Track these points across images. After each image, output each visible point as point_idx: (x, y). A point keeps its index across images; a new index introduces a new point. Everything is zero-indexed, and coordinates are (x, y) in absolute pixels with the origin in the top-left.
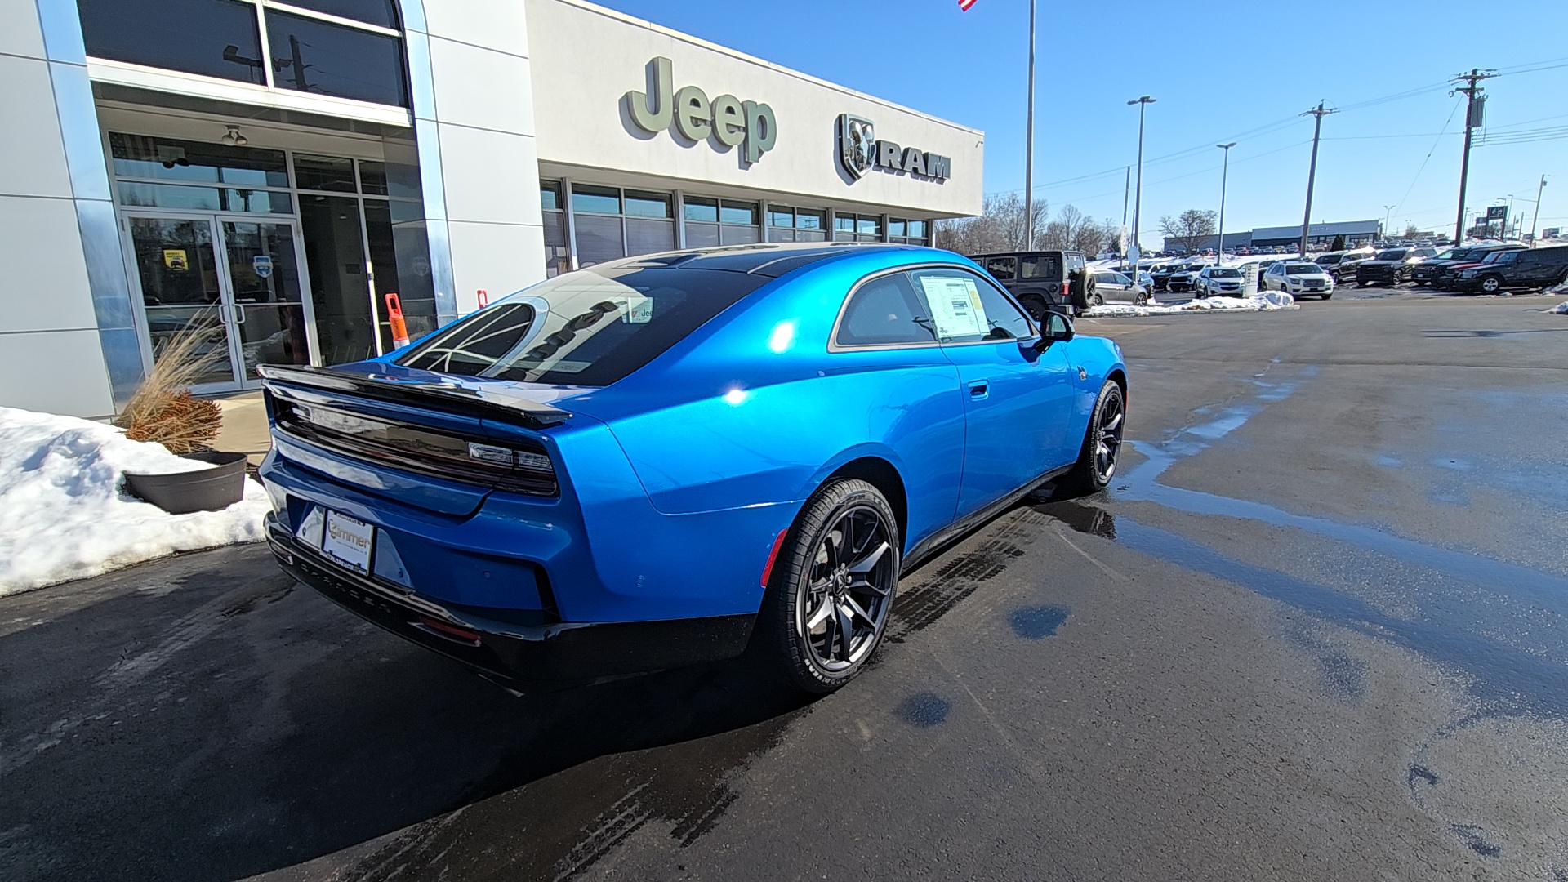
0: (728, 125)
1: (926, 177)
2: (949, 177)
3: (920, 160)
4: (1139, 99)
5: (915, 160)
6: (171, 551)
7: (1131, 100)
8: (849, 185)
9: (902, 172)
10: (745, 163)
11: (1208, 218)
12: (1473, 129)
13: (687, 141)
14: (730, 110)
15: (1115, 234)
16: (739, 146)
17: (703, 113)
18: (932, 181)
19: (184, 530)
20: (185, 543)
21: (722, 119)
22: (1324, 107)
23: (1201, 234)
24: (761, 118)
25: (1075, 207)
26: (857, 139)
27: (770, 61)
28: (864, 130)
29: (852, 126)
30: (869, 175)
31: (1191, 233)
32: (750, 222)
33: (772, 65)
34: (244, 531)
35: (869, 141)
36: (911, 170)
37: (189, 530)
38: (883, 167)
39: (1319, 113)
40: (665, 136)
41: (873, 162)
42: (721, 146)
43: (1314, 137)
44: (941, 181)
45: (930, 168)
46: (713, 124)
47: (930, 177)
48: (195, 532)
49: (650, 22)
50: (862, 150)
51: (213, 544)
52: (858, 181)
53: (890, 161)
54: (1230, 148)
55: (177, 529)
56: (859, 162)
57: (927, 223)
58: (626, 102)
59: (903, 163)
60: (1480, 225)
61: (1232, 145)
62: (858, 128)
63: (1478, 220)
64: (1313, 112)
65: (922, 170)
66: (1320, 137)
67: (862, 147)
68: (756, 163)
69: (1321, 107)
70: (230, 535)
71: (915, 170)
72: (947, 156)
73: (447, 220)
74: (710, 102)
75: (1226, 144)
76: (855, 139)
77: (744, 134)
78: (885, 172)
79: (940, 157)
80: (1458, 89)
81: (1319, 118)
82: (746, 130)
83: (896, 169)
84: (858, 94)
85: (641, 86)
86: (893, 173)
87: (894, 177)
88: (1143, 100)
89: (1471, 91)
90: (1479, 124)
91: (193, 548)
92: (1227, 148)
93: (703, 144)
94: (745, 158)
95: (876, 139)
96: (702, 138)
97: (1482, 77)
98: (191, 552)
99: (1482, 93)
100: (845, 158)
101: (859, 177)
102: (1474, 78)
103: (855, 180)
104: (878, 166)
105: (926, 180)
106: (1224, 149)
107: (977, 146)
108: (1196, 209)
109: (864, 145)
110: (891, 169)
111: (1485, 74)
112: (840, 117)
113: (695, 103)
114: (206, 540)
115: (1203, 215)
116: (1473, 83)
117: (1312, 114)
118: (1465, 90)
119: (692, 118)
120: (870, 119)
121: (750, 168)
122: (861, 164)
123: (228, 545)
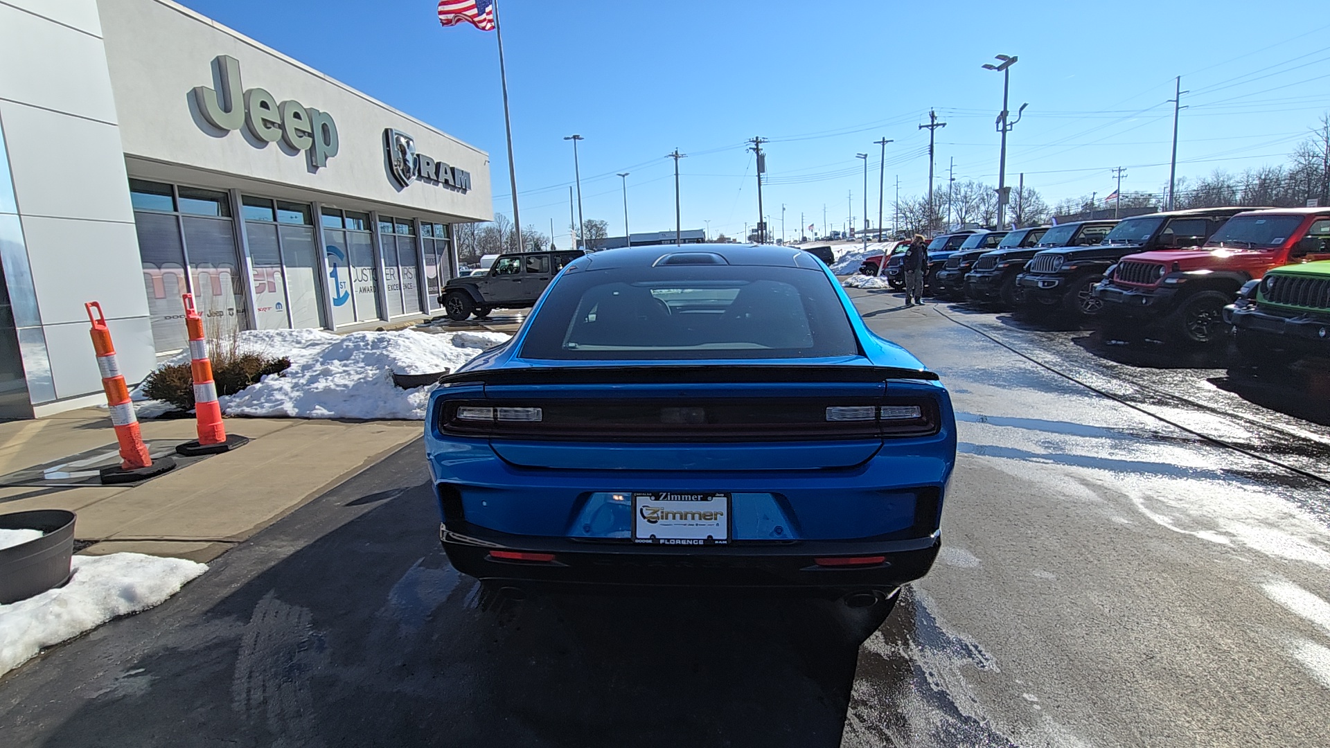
0: (296, 129)
1: (454, 188)
2: (470, 188)
3: (449, 171)
4: (572, 136)
5: (446, 173)
6: (37, 650)
7: (567, 136)
8: (399, 191)
9: (437, 182)
10: (313, 167)
11: (602, 226)
12: (761, 174)
13: (260, 142)
14: (297, 116)
15: (536, 237)
16: (306, 151)
17: (273, 116)
18: (458, 191)
19: (51, 617)
20: (56, 633)
21: (291, 124)
22: (679, 153)
23: (598, 238)
24: (324, 126)
25: (503, 215)
26: (404, 153)
27: (325, 73)
28: (408, 143)
29: (398, 140)
30: (414, 183)
31: (591, 236)
32: (303, 223)
33: (327, 78)
34: (122, 601)
35: (412, 154)
36: (444, 181)
37: (58, 616)
38: (423, 177)
39: (676, 156)
40: (236, 135)
41: (417, 174)
42: (291, 149)
43: (675, 173)
44: (465, 191)
45: (456, 180)
46: (282, 126)
47: (456, 187)
48: (66, 617)
49: (212, 19)
50: (408, 161)
51: (89, 625)
52: (406, 188)
53: (428, 172)
54: (626, 177)
55: (40, 617)
56: (407, 170)
57: (447, 226)
58: (196, 97)
59: (437, 173)
60: (754, 233)
61: (627, 174)
62: (403, 141)
63: (753, 231)
64: (673, 156)
65: (451, 182)
66: (679, 172)
67: (408, 159)
68: (324, 168)
69: (676, 152)
70: (104, 609)
71: (446, 182)
72: (468, 171)
73: (20, 215)
74: (278, 104)
75: (623, 174)
76: (401, 151)
77: (311, 139)
78: (425, 182)
79: (462, 171)
80: (750, 148)
81: (676, 160)
82: (311, 135)
83: (432, 180)
84: (398, 112)
85: (207, 81)
86: (430, 183)
87: (431, 186)
88: (575, 137)
89: (757, 150)
90: (763, 171)
91: (65, 637)
92: (624, 176)
93: (273, 146)
94: (312, 162)
95: (417, 153)
96: (273, 141)
97: (761, 142)
98: (64, 643)
99: (762, 152)
100: (395, 168)
101: (407, 185)
102: (757, 142)
103: (403, 187)
104: (420, 177)
105: (454, 190)
106: (621, 177)
107: (485, 164)
108: (592, 219)
109: (409, 157)
110: (428, 179)
111: (762, 140)
112: (386, 131)
113: (264, 105)
114: (81, 623)
115: (597, 223)
116: (757, 145)
117: (672, 157)
118: (754, 149)
119: (263, 120)
120: (410, 135)
121: (317, 172)
122: (408, 174)
123: (105, 623)
